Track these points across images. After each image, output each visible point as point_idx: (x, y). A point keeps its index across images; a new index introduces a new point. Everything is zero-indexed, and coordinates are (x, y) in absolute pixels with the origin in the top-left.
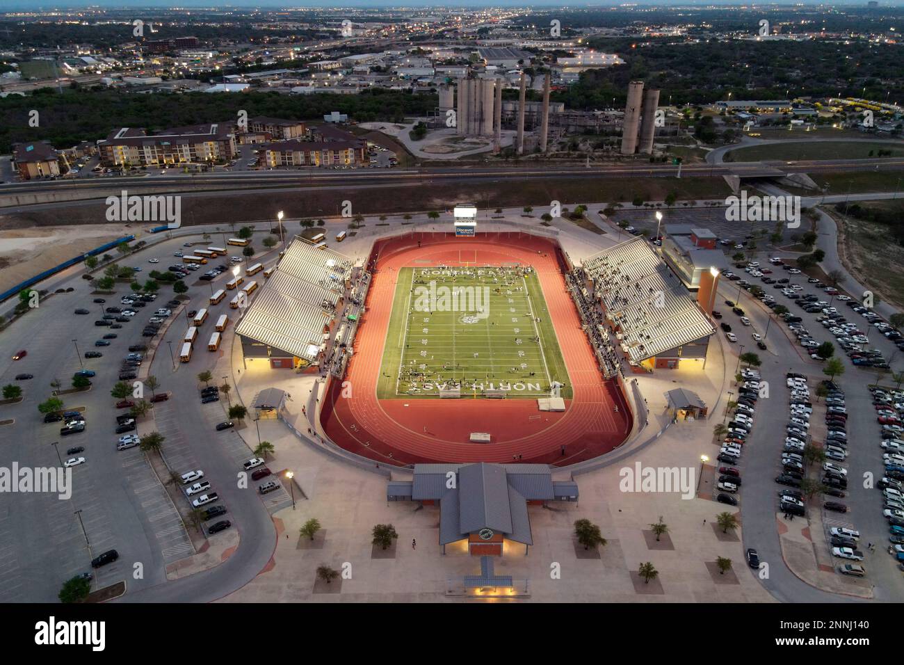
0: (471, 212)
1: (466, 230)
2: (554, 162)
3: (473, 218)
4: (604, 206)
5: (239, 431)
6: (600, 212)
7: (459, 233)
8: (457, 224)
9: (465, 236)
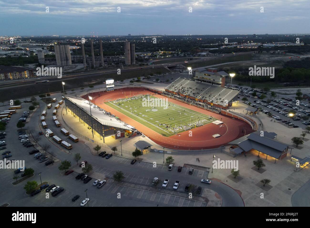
0: (111, 81)
1: (111, 89)
2: (111, 68)
3: (113, 84)
4: (143, 77)
5: (142, 161)
6: (143, 79)
7: (108, 90)
8: (107, 87)
9: (111, 91)
